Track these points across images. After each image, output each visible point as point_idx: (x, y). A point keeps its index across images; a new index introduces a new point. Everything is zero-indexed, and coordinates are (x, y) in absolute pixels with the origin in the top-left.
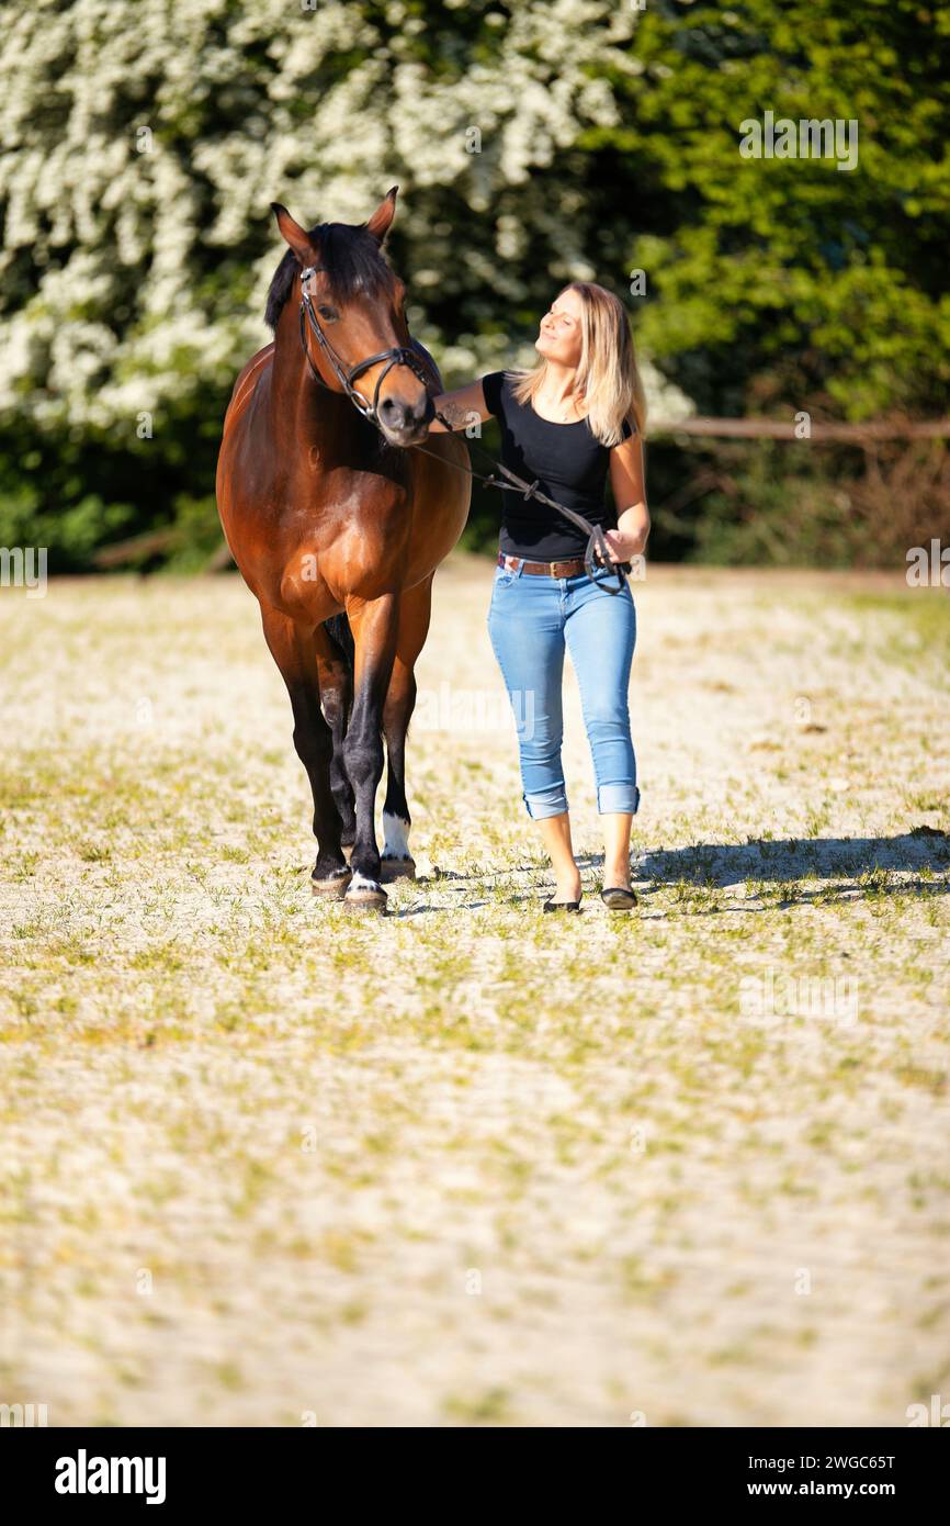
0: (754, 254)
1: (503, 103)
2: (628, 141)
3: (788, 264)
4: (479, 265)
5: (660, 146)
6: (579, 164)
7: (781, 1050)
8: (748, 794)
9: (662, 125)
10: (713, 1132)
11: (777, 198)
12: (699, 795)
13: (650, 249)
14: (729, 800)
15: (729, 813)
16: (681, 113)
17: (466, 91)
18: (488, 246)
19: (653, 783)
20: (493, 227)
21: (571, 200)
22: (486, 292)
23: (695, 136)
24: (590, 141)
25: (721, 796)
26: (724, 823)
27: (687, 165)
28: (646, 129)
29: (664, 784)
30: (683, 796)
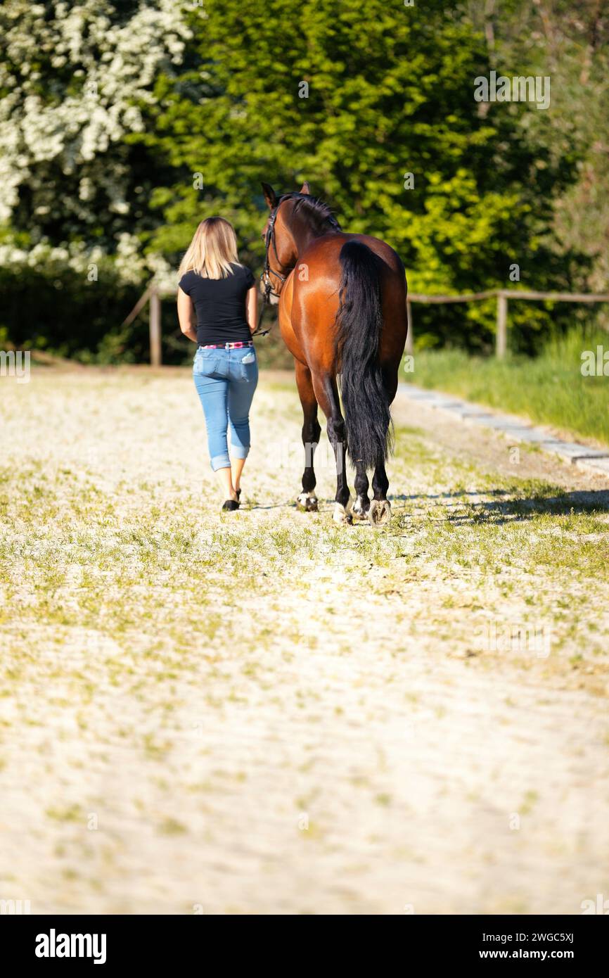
0: (218, 202)
1: (83, 118)
2: (151, 140)
3: (237, 207)
4: (69, 202)
5: (168, 143)
6: (123, 151)
7: (230, 625)
8: (214, 489)
9: (169, 132)
10: (193, 668)
11: (230, 172)
12: (188, 489)
13: (161, 196)
14: (204, 492)
15: (204, 499)
16: (179, 126)
17: (62, 111)
18: (75, 193)
19: (163, 482)
20: (78, 185)
21: (119, 169)
22: (74, 218)
23: (187, 138)
24: (130, 139)
25: (200, 491)
26: (201, 505)
27: (182, 154)
28: (161, 134)
29: (169, 483)
30: (179, 489)
